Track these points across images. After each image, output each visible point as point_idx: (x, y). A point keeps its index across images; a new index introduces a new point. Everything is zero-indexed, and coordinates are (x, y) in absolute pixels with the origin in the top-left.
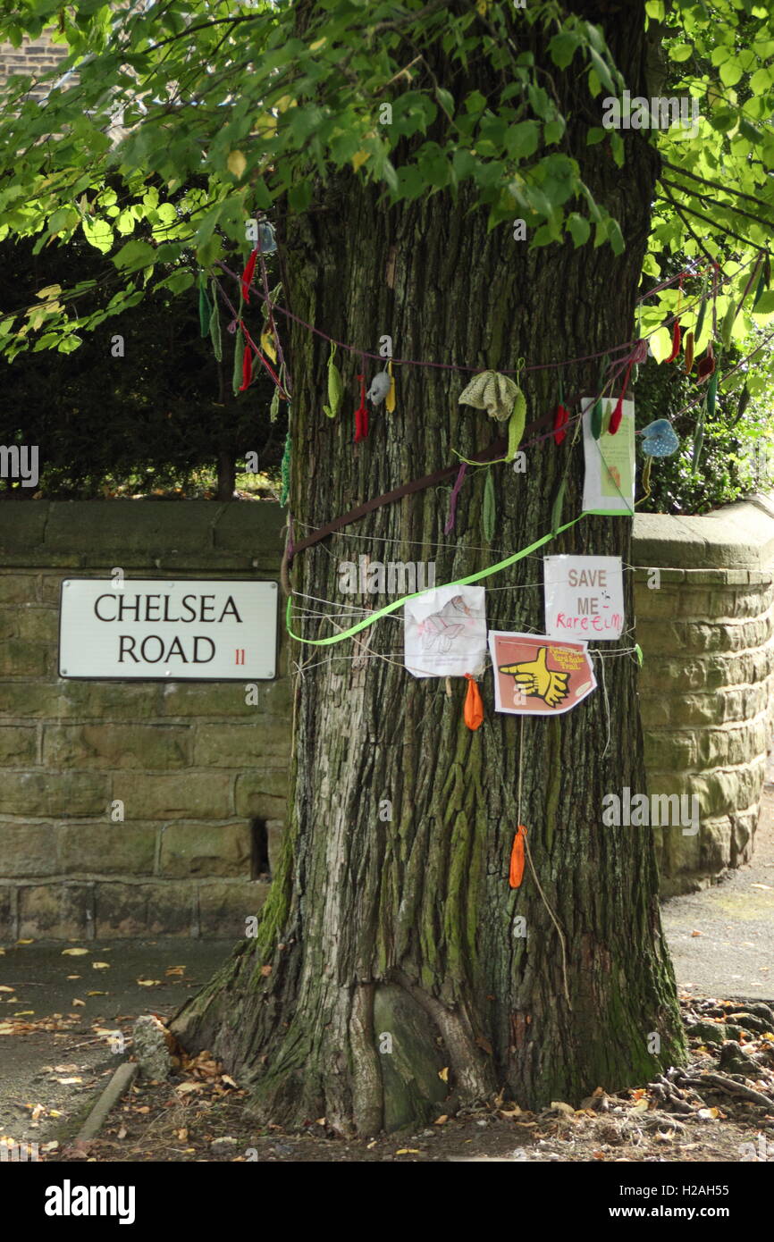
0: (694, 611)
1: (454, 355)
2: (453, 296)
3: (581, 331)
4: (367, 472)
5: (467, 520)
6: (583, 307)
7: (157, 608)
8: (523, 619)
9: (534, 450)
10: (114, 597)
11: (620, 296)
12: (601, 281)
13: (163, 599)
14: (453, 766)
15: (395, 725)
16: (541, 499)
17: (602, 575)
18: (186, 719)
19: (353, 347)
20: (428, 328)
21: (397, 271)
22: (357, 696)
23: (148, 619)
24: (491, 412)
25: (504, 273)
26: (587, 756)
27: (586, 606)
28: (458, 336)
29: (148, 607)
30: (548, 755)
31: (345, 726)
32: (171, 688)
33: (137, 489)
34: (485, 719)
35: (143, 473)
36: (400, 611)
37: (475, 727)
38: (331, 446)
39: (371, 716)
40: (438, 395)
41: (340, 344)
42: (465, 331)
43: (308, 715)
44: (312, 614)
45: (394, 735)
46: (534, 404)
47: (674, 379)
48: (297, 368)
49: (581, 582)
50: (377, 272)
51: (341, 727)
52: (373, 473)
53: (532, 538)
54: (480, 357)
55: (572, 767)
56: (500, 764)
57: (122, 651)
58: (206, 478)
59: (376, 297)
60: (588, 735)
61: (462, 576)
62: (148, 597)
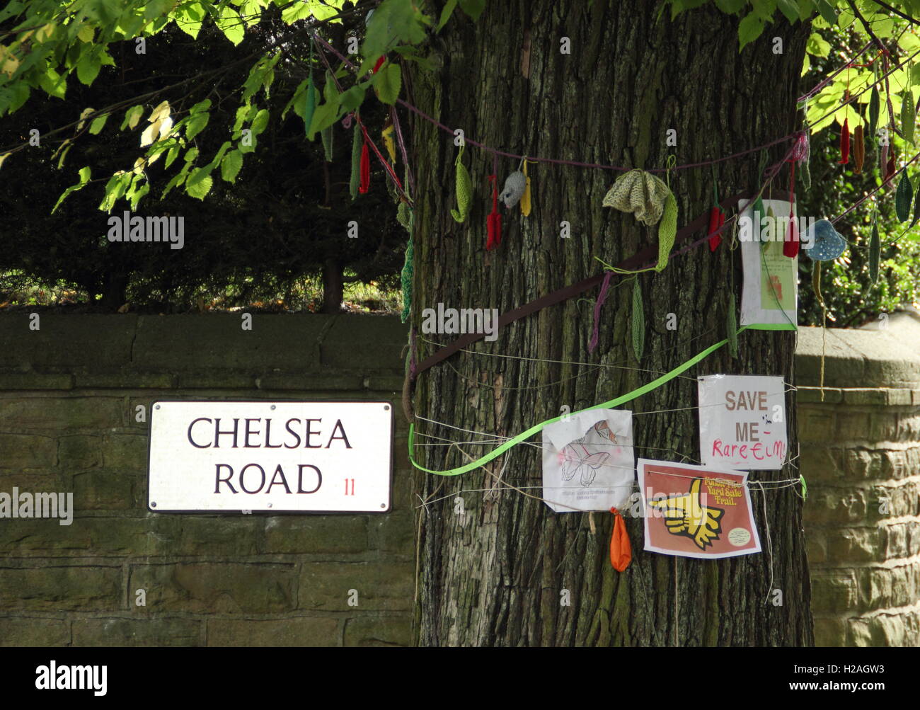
0: (852, 434)
1: (596, 153)
2: (596, 87)
3: (738, 126)
4: (500, 282)
5: (612, 336)
6: (740, 98)
7: (258, 433)
8: (675, 447)
9: (686, 258)
10: (210, 421)
11: (781, 86)
12: (760, 69)
13: (264, 423)
14: (598, 611)
15: (532, 566)
16: (695, 312)
17: (763, 397)
18: (290, 556)
19: (483, 144)
20: (567, 122)
21: (533, 59)
22: (489, 533)
23: (247, 445)
24: (639, 216)
25: (652, 61)
26: (748, 600)
27: (746, 431)
28: (601, 131)
29: (248, 432)
30: (704, 600)
31: (475, 568)
32: (273, 522)
33: (235, 301)
34: (633, 560)
35: (240, 283)
36: (537, 437)
37: (622, 568)
38: (460, 253)
39: (505, 556)
40: (579, 197)
41: (470, 141)
42: (609, 124)
43: (433, 555)
44: (438, 441)
45: (531, 577)
46: (686, 206)
47: (826, 178)
48: (421, 167)
49: (740, 404)
50: (511, 60)
51: (471, 569)
52: (506, 284)
53: (684, 356)
54: (626, 154)
55: (731, 613)
56: (651, 610)
57: (218, 480)
58: (311, 289)
59: (510, 88)
60: (748, 577)
61: (606, 399)
62: (248, 421)
